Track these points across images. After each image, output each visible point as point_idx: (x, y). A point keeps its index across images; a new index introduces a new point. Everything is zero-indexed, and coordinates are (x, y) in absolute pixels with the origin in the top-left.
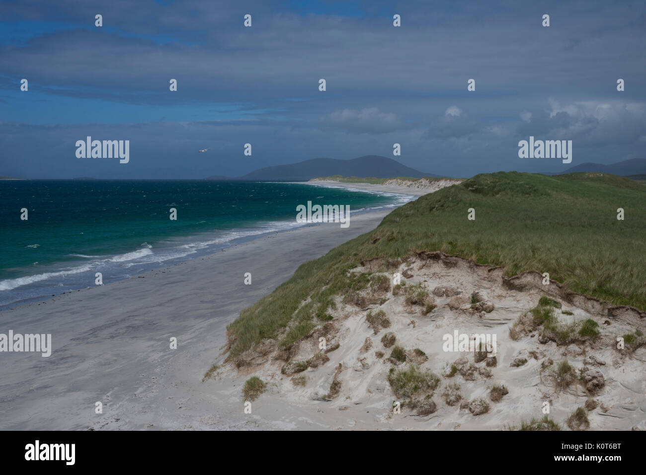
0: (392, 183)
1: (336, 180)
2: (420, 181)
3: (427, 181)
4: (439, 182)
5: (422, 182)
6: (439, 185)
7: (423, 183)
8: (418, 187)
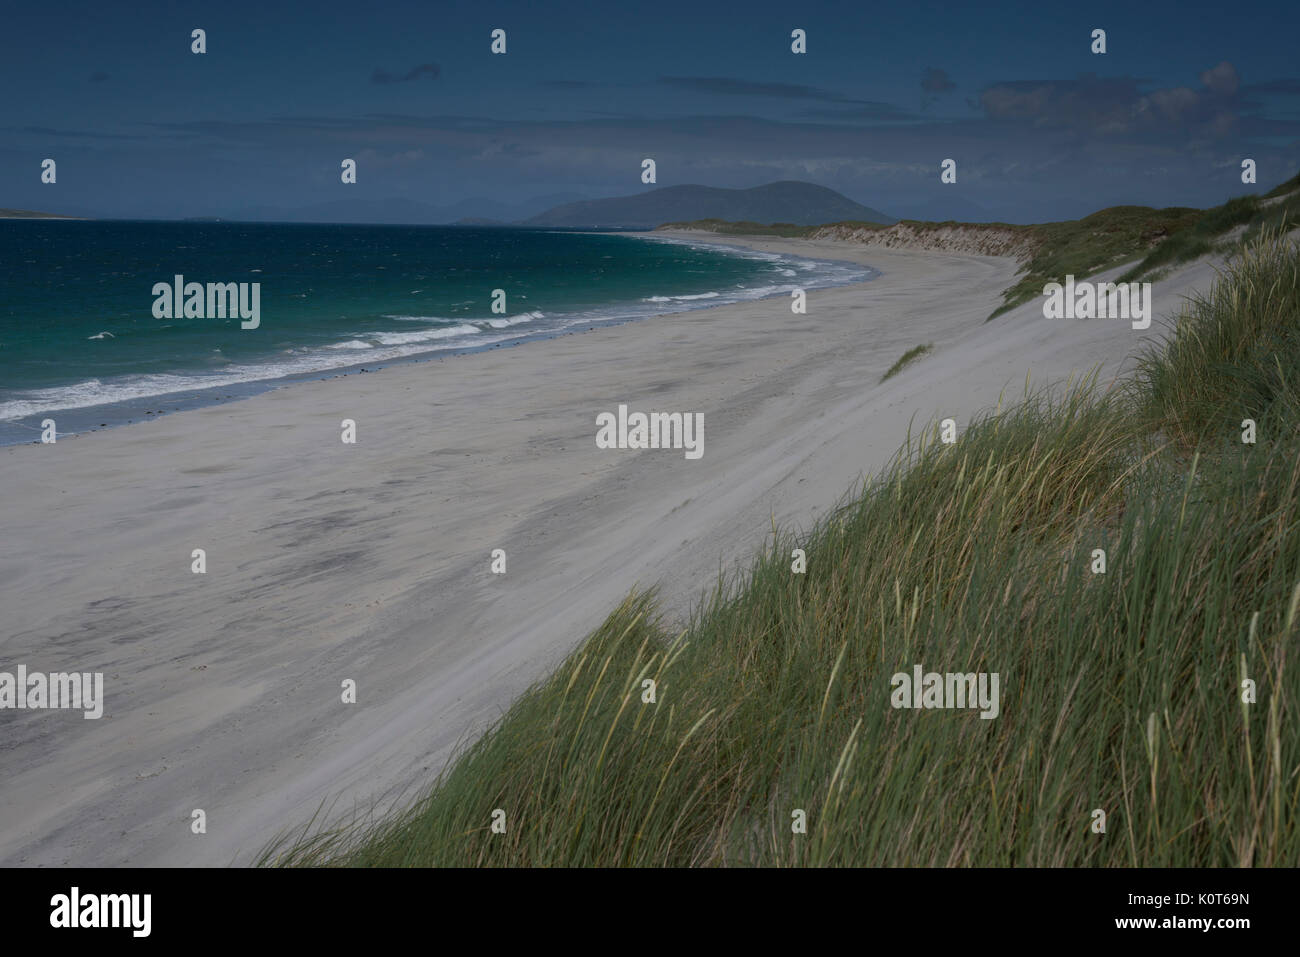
0: (827, 234)
1: (711, 229)
2: (893, 229)
3: (910, 230)
4: (939, 232)
5: (896, 233)
6: (937, 240)
7: (900, 234)
8: (888, 244)
